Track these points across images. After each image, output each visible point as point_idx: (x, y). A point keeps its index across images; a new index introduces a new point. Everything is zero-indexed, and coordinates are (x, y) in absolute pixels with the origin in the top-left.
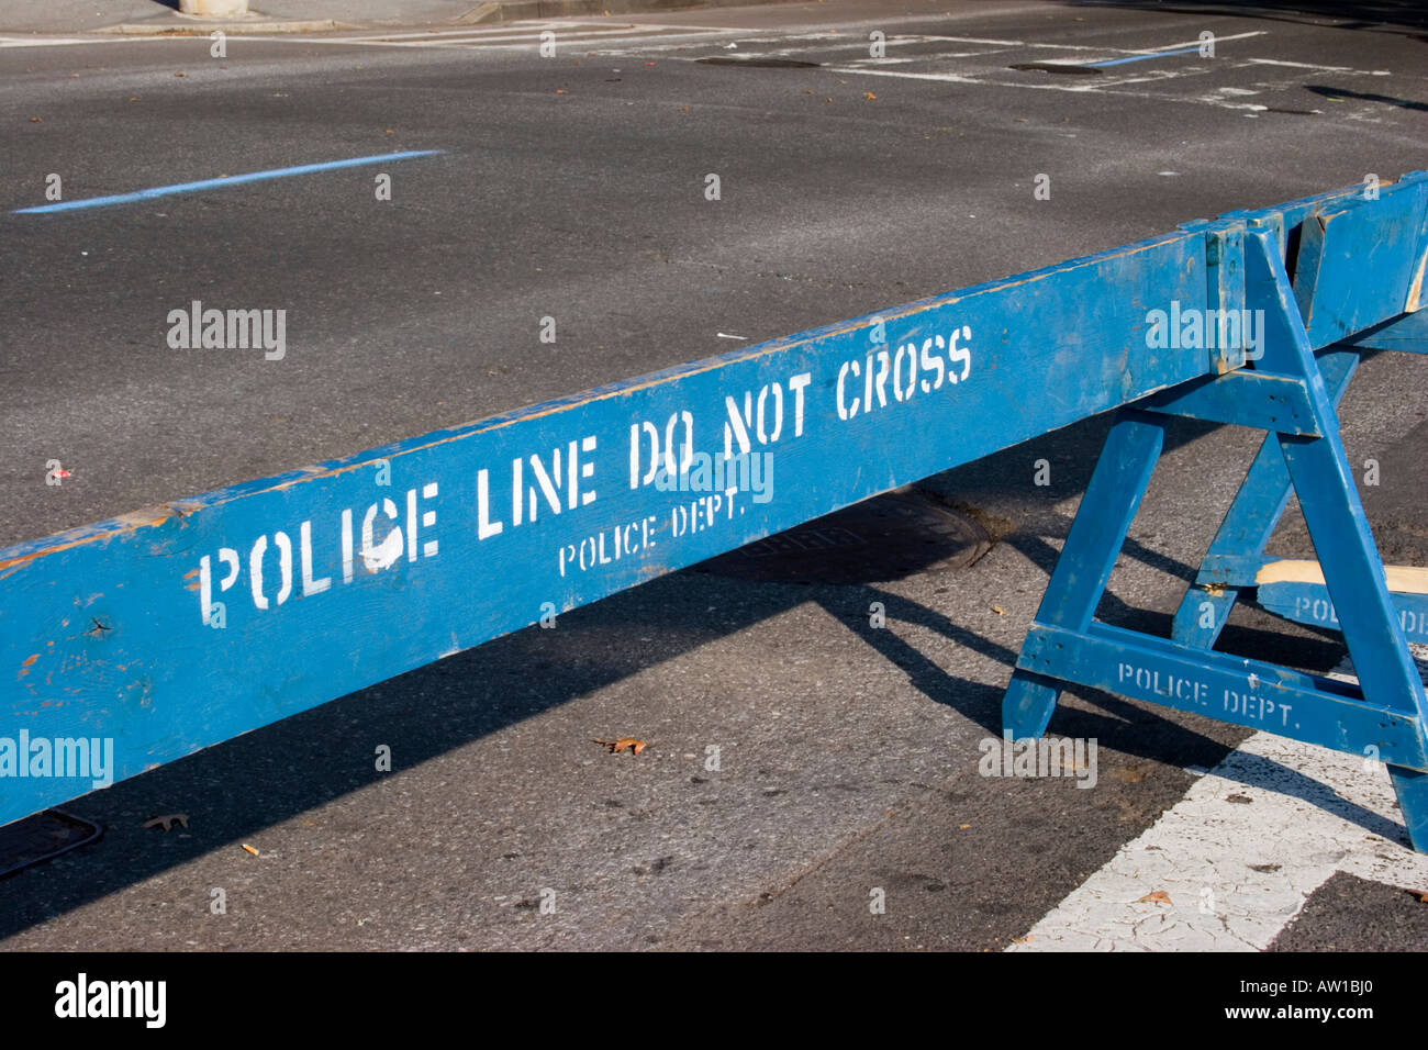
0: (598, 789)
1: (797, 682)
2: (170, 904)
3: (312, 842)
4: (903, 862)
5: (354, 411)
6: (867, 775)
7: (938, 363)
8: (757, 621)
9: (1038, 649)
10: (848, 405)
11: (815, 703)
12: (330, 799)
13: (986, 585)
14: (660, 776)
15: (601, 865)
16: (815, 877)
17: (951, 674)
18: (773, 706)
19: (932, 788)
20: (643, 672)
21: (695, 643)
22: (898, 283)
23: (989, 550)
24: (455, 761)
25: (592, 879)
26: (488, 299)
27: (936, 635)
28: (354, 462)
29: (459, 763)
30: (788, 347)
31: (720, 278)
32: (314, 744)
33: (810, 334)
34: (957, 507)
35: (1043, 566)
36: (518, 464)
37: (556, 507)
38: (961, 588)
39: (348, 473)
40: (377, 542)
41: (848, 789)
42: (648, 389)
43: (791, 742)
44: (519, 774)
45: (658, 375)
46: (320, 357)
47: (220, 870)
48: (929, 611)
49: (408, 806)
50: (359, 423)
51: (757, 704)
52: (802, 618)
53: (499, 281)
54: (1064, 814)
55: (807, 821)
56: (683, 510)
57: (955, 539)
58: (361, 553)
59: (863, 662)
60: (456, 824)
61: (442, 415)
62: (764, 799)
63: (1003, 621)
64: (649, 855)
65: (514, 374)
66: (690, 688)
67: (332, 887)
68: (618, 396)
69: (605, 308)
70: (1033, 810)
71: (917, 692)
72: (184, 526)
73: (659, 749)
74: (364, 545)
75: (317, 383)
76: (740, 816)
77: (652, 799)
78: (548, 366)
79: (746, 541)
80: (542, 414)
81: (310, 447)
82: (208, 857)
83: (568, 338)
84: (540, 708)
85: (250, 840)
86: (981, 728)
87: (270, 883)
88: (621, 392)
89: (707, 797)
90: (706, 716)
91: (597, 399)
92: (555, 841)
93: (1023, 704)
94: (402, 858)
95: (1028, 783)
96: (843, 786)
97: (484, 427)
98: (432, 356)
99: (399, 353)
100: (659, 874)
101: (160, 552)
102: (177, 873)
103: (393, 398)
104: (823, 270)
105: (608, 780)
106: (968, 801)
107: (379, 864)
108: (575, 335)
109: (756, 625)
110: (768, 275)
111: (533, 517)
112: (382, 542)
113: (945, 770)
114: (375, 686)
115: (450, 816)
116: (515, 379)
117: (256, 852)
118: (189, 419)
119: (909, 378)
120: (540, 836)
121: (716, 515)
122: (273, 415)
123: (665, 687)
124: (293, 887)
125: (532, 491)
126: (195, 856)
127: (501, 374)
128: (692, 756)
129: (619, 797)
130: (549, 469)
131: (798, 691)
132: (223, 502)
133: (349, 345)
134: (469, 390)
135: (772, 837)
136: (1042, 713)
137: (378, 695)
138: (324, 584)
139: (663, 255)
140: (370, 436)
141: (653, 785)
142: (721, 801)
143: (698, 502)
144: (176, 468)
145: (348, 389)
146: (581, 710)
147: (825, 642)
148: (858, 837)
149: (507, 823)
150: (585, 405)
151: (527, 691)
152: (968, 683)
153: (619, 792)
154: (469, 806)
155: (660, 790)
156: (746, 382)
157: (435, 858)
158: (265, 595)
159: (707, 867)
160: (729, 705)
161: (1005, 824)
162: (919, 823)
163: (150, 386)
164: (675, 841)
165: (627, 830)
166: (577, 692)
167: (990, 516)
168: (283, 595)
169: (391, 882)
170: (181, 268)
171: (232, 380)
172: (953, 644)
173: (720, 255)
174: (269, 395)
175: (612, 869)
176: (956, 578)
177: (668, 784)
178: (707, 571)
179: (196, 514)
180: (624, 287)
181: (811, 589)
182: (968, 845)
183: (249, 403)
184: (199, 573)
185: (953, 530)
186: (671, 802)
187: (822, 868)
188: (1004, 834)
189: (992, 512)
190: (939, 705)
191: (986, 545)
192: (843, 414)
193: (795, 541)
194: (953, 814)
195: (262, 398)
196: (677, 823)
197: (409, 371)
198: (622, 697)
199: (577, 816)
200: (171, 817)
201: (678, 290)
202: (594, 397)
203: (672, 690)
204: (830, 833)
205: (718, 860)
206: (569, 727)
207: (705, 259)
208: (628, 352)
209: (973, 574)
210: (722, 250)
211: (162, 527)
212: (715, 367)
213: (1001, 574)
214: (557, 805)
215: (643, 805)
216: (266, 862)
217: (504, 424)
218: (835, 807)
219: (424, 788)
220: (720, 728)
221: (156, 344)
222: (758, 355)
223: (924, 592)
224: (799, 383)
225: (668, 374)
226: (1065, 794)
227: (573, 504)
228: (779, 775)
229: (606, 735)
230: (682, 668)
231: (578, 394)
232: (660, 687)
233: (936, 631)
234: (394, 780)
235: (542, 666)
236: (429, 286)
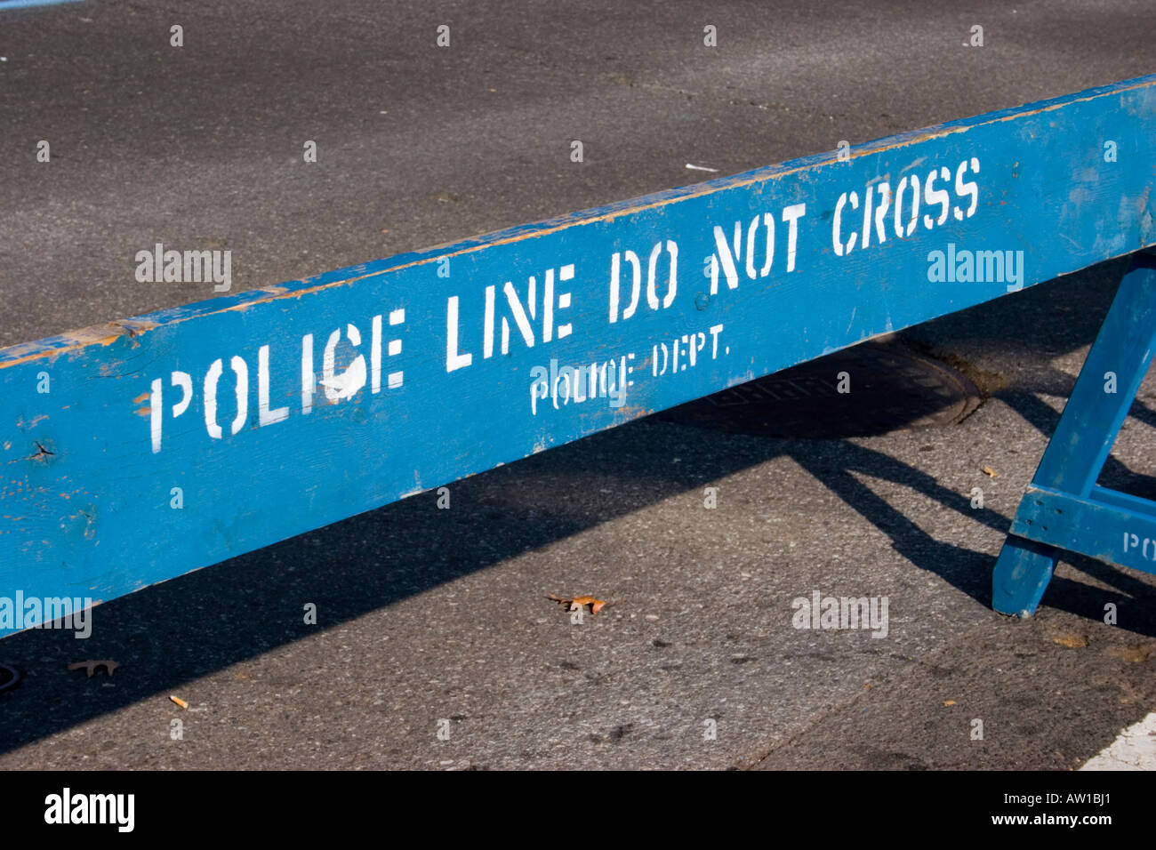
0: (552, 649)
1: (768, 542)
2: (93, 758)
3: (245, 696)
4: (882, 739)
5: (293, 237)
6: (844, 644)
7: (942, 197)
8: (726, 475)
9: (1035, 514)
10: (844, 240)
11: (788, 564)
12: (266, 650)
13: (976, 444)
14: (619, 638)
15: (556, 731)
16: (787, 752)
17: (937, 539)
18: (742, 567)
19: (914, 661)
20: (602, 526)
21: (658, 496)
22: (883, 115)
23: (978, 407)
24: (399, 614)
25: (546, 746)
26: (439, 120)
27: (921, 496)
28: (318, 283)
29: (403, 617)
30: (782, 174)
31: (689, 105)
32: (249, 591)
33: (806, 161)
34: (944, 359)
35: (1039, 425)
36: (490, 292)
37: (530, 340)
38: (948, 446)
39: (311, 295)
40: (339, 371)
41: (823, 659)
42: (631, 215)
43: (761, 605)
44: (468, 630)
45: (642, 201)
46: (256, 178)
47: (146, 722)
48: (913, 470)
49: (348, 661)
50: (298, 249)
51: (725, 563)
52: (774, 473)
53: (450, 102)
54: (1059, 693)
55: (777, 691)
56: (664, 348)
57: (942, 393)
58: (321, 382)
59: (840, 522)
60: (400, 682)
61: (388, 243)
62: (731, 666)
63: (994, 484)
64: (606, 722)
65: (466, 202)
66: (653, 544)
67: (266, 744)
68: (599, 222)
69: (565, 134)
70: (1024, 688)
71: (899, 557)
72: (136, 346)
73: (619, 609)
74: (325, 373)
75: (253, 205)
76: (704, 684)
77: (611, 662)
78: (502, 195)
79: (731, 384)
80: (518, 238)
81: (245, 273)
82: (133, 709)
83: (524, 165)
84: (490, 560)
85: (178, 691)
86: (968, 597)
87: (200, 738)
88: (603, 217)
89: (670, 662)
90: (670, 575)
91: (577, 224)
92: (506, 703)
93: (1015, 574)
94: (341, 717)
95: (1020, 659)
96: (818, 655)
97: (456, 251)
98: (378, 180)
99: (341, 176)
100: (618, 743)
101: (109, 373)
102: (100, 725)
103: (336, 224)
104: (801, 98)
105: (563, 640)
106: (953, 676)
107: (317, 722)
108: (531, 162)
109: (725, 479)
110: (741, 102)
111: (505, 350)
112: (343, 371)
113: (929, 642)
114: (314, 531)
115: (393, 673)
116: (466, 207)
117: (185, 705)
118: (115, 239)
119: (910, 213)
120: (490, 698)
121: (699, 353)
122: (207, 239)
123: (626, 543)
124: (224, 744)
125: (505, 322)
126: (120, 707)
127: (452, 202)
128: (653, 617)
129: (575, 659)
130: (523, 298)
131: (770, 551)
132: (177, 321)
133: (288, 166)
134: (416, 218)
135: (741, 707)
136: (1037, 584)
137: (317, 542)
138: (281, 414)
139: (627, 78)
140: (310, 265)
141: (612, 647)
142: (685, 666)
143: (680, 340)
144: (102, 292)
145: (287, 214)
146: (535, 565)
147: (800, 500)
148: (833, 710)
149: (455, 683)
150: (564, 230)
151: (477, 543)
152: (954, 549)
153: (576, 654)
154: (414, 663)
155: (619, 653)
156: (736, 211)
157: (377, 718)
158: (218, 423)
159: (670, 737)
160: (695, 564)
161: (993, 702)
162: (900, 697)
163: (74, 203)
164: (636, 708)
165: (584, 695)
166: (531, 545)
167: (981, 370)
168: (238, 424)
169: (330, 742)
170: (107, 77)
171: (163, 199)
172: (939, 507)
173: (690, 80)
174: (200, 216)
175: (567, 736)
176: (943, 436)
177: (628, 646)
178: (672, 420)
179: (149, 333)
180: (584, 112)
181: (784, 443)
182: (953, 724)
183: (180, 225)
184: (150, 396)
185: (939, 383)
186: (631, 666)
187: (795, 743)
188: (992, 713)
189: (982, 366)
190: (922, 571)
191: (976, 401)
192: (838, 249)
193: (768, 391)
194: (937, 690)
195: (194, 219)
196: (638, 689)
197: (352, 195)
198: (579, 552)
199: (530, 677)
200: (98, 663)
201: (643, 116)
202: (573, 221)
203: (634, 546)
204: (803, 705)
205: (681, 730)
206: (521, 582)
207: (673, 84)
208: (590, 183)
209: (962, 432)
210: (691, 75)
211: (113, 345)
212: (704, 194)
213: (992, 432)
214: (509, 665)
215: (601, 668)
216: (195, 716)
217: (478, 248)
218: (809, 678)
219: (365, 643)
220: (685, 588)
221: (80, 159)
222: (750, 182)
223: (908, 449)
224: (793, 214)
225: (652, 200)
226: (1060, 672)
227: (547, 337)
228: (748, 641)
229: (562, 591)
230: (644, 522)
231: (556, 218)
232: (621, 542)
233: (921, 492)
234: (333, 632)
235: (493, 516)
236: (375, 104)
